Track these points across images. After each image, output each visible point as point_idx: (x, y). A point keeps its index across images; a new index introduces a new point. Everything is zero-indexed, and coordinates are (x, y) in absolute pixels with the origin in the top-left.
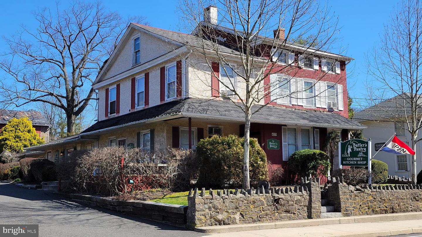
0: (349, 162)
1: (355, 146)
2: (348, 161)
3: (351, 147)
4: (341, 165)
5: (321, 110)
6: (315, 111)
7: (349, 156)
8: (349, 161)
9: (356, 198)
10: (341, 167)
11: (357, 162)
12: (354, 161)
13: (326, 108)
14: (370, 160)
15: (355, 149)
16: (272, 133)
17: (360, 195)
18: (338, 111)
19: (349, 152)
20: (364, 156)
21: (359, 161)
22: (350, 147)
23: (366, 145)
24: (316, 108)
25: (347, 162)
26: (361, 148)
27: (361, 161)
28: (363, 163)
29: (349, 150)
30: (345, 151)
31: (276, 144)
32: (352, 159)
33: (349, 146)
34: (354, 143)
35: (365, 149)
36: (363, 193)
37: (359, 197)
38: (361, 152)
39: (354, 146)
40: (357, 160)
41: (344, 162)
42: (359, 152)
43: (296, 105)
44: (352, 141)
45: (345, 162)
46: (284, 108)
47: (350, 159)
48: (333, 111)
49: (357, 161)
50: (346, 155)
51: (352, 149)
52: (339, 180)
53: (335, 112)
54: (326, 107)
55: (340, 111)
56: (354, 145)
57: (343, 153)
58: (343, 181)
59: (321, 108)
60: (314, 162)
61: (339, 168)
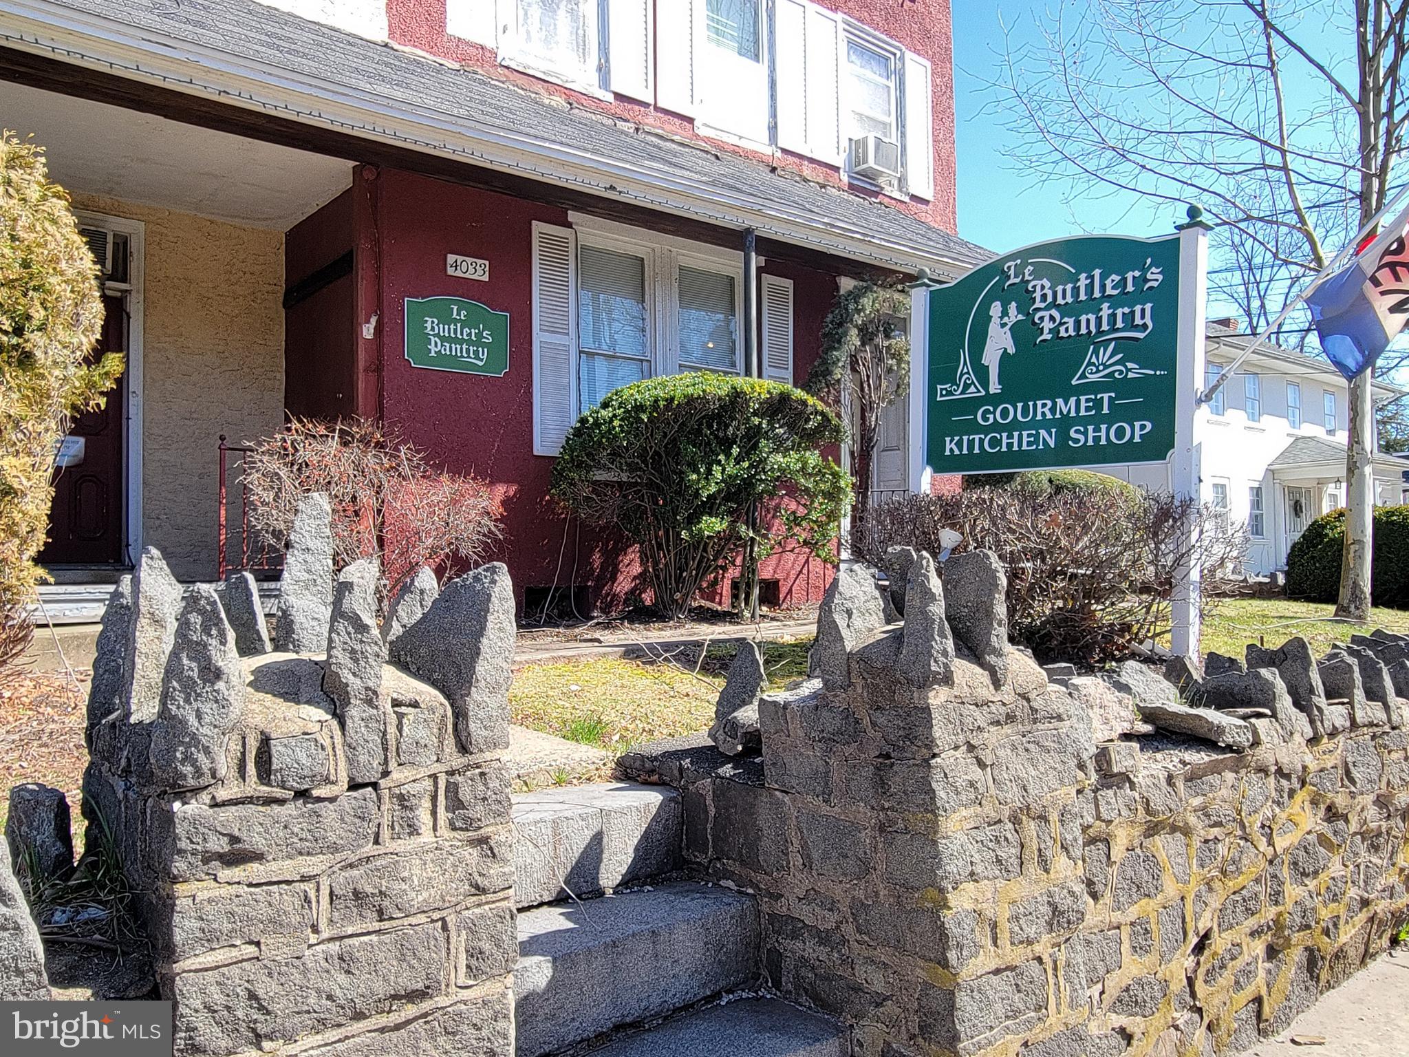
0: (995, 442)
1: (1044, 297)
2: (986, 430)
3: (1014, 315)
4: (929, 470)
5: (807, 170)
6: (774, 170)
7: (995, 387)
8: (996, 427)
9: (1151, 859)
10: (926, 482)
11: (1063, 437)
12: (1034, 424)
13: (837, 169)
14: (1199, 402)
15: (1047, 325)
16: (451, 258)
17: (1204, 811)
18: (907, 199)
19: (991, 358)
20: (1135, 371)
21: (1085, 421)
22: (1005, 313)
23: (1155, 276)
24: (779, 154)
25: (971, 443)
26: (1105, 311)
27: (1097, 420)
28: (1120, 433)
29: (999, 342)
30: (964, 356)
31: (478, 335)
32: (1015, 412)
33: (996, 309)
34: (1037, 275)
35: (1145, 314)
36: (1229, 776)
37: (1187, 831)
38: (1097, 345)
39: (1038, 304)
40: (1065, 417)
41: (950, 446)
42: (1084, 342)
43: (647, 105)
44: (1024, 264)
45: (959, 445)
46: (558, 101)
47: (1005, 413)
48: (876, 194)
49: (1064, 424)
50: (967, 386)
51: (1024, 332)
52: (938, 609)
53: (886, 200)
54: (839, 161)
55: (914, 198)
56: (1038, 295)
57: (941, 370)
58: (1000, 634)
59: (812, 160)
60: (738, 461)
61: (912, 490)
